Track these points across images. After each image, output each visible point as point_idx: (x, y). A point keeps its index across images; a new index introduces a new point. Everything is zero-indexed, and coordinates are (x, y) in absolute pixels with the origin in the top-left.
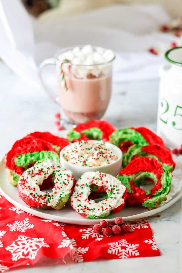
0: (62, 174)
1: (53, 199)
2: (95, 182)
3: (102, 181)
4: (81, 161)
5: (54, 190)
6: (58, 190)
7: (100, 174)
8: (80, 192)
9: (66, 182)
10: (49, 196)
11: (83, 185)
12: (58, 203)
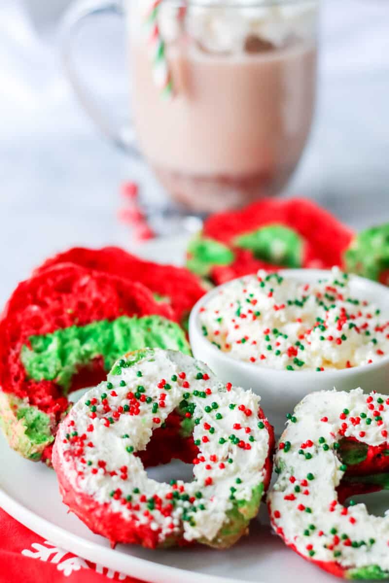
0: (220, 403)
1: (203, 508)
2: (353, 431)
3: (382, 426)
5: (200, 470)
6: (216, 472)
7: (371, 399)
9: (242, 435)
10: (186, 498)
11: (310, 444)
12: (224, 524)
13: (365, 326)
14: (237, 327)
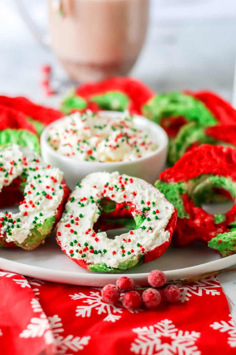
0: (41, 175)
1: (18, 227)
2: (109, 194)
3: (123, 192)
4: (84, 150)
5: (22, 207)
6: (30, 209)
7: (121, 178)
8: (77, 215)
9: (49, 192)
10: (11, 221)
11: (85, 199)
12: (28, 235)
13: (135, 143)
14: (65, 138)
